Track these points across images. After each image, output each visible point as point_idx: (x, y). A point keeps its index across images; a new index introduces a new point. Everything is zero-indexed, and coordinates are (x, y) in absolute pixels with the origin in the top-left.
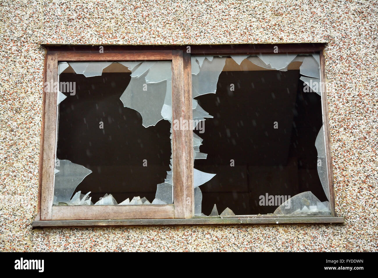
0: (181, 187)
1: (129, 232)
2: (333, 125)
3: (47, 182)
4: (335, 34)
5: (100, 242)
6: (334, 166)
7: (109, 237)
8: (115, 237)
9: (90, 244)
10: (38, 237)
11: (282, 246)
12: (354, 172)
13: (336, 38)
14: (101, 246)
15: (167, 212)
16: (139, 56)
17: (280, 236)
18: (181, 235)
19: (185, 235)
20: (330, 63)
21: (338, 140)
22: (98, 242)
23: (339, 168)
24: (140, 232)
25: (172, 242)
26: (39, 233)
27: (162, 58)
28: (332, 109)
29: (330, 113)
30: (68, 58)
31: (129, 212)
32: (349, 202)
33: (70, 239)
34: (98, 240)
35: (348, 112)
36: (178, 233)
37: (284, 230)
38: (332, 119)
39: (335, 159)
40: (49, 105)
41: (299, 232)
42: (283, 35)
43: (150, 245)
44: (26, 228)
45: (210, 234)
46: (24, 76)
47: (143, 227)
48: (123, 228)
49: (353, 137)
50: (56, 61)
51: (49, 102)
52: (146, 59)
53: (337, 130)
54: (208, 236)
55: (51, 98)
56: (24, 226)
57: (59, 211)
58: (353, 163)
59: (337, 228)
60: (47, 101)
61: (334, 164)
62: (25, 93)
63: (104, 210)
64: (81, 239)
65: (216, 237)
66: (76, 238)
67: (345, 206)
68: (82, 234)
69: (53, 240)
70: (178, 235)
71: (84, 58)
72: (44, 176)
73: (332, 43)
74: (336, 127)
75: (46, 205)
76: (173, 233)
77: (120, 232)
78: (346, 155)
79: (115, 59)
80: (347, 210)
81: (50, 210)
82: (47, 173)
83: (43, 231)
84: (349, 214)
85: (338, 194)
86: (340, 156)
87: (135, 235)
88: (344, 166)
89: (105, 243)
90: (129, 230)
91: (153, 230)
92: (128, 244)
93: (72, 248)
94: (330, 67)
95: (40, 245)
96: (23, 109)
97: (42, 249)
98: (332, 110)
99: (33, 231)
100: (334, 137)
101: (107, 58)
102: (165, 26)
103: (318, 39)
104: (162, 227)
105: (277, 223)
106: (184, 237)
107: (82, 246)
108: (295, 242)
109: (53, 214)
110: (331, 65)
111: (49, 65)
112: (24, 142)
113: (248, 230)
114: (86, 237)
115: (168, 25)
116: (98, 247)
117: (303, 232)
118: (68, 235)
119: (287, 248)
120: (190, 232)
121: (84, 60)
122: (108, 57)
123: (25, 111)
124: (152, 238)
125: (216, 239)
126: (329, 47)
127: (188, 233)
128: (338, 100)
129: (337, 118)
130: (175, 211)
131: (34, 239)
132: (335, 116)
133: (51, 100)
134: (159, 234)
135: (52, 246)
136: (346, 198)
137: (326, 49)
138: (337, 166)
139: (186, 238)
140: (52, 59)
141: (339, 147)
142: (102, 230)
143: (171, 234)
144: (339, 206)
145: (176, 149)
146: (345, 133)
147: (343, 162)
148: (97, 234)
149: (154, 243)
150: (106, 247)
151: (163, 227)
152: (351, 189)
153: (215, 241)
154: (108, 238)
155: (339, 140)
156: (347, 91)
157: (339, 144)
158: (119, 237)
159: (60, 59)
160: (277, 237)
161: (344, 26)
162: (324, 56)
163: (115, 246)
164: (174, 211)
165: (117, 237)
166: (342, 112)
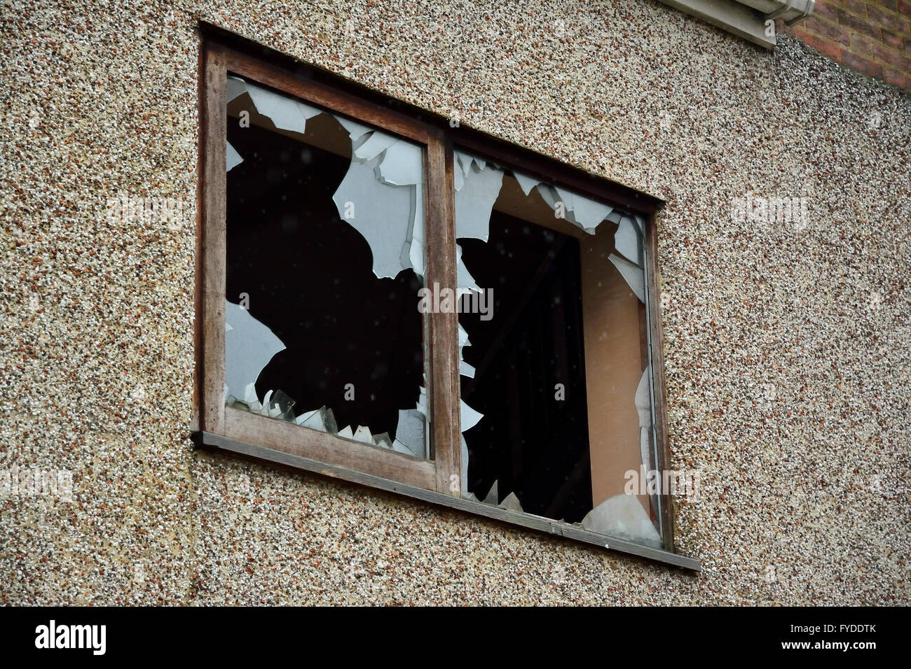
0: (446, 427)
1: (365, 502)
2: (674, 371)
3: (215, 346)
4: (677, 189)
5: (316, 511)
6: (674, 454)
7: (332, 504)
8: (342, 506)
9: (300, 511)
10: (204, 470)
11: (609, 596)
12: (708, 475)
13: (678, 197)
14: (319, 519)
15: (424, 475)
16: (372, 116)
17: (605, 575)
18: (452, 532)
19: (459, 535)
20: (668, 245)
21: (682, 404)
22: (313, 510)
23: (685, 460)
24: (385, 508)
25: (438, 542)
26: (206, 462)
27: (411, 135)
28: (671, 337)
29: (668, 346)
30: (246, 70)
31: (361, 458)
32: (703, 531)
33: (264, 491)
34: (313, 505)
35: (697, 353)
36: (448, 526)
37: (611, 564)
38: (672, 359)
39: (676, 440)
40: (213, 170)
41: (631, 572)
42: (603, 160)
43: (402, 540)
44: (182, 443)
45: (499, 541)
46: (171, 83)
47: (389, 497)
48: (355, 490)
49: (704, 405)
50: (224, 70)
51: (213, 162)
52: (383, 126)
53: (680, 384)
54: (496, 545)
55: (217, 154)
56: (177, 437)
57: (238, 420)
58: (706, 457)
59: (686, 579)
60: (209, 158)
61: (675, 450)
62: (174, 125)
63: (317, 440)
64: (283, 495)
65: (509, 551)
66: (274, 490)
67: (694, 538)
68: (285, 485)
69: (232, 483)
70: (448, 532)
71: (275, 83)
72: (208, 332)
73: (672, 205)
74: (678, 377)
75: (214, 399)
76: (439, 524)
77: (350, 498)
78: (695, 436)
79: (331, 105)
80: (698, 547)
81: (221, 414)
82: (213, 325)
83: (214, 458)
84: (702, 556)
85: (682, 512)
86: (685, 437)
87: (376, 512)
88: (693, 458)
89: (326, 516)
90: (366, 498)
91: (406, 509)
92: (365, 528)
93: (268, 512)
94: (669, 252)
95: (210, 489)
96: (172, 163)
97: (213, 499)
98: (671, 341)
99: (195, 453)
100: (676, 395)
101: (316, 98)
102: (418, 66)
103: (654, 191)
104: (422, 505)
105: (607, 546)
106: (457, 537)
107: (285, 511)
108: (626, 592)
109: (228, 425)
110: (670, 249)
111: (211, 75)
112: (175, 241)
113: (557, 549)
114: (293, 494)
115: (423, 66)
116: (313, 521)
117: (638, 575)
118: (259, 479)
119: (616, 600)
120: (467, 530)
121: (276, 86)
122: (317, 96)
123: (175, 167)
124: (405, 526)
125: (509, 555)
126: (668, 212)
127: (465, 532)
128: (683, 324)
129: (682, 358)
130: (438, 477)
131: (199, 473)
132: (678, 355)
133: (217, 158)
134: (417, 520)
135: (232, 498)
136: (697, 522)
137: (661, 213)
138: (680, 456)
139: (462, 541)
140: (216, 63)
141: (684, 417)
142: (319, 485)
143: (436, 525)
144: (683, 535)
145: (437, 344)
146: (692, 392)
147: (690, 451)
148: (311, 492)
149: (409, 538)
150: (328, 526)
151: (423, 507)
152: (704, 508)
153: (507, 559)
154: (330, 505)
155: (684, 405)
156: (696, 309)
157: (682, 412)
158: (350, 509)
159: (232, 68)
160: (601, 575)
161: (690, 178)
162: (656, 227)
163: (342, 526)
164: (435, 477)
165: (345, 507)
166: (689, 349)
